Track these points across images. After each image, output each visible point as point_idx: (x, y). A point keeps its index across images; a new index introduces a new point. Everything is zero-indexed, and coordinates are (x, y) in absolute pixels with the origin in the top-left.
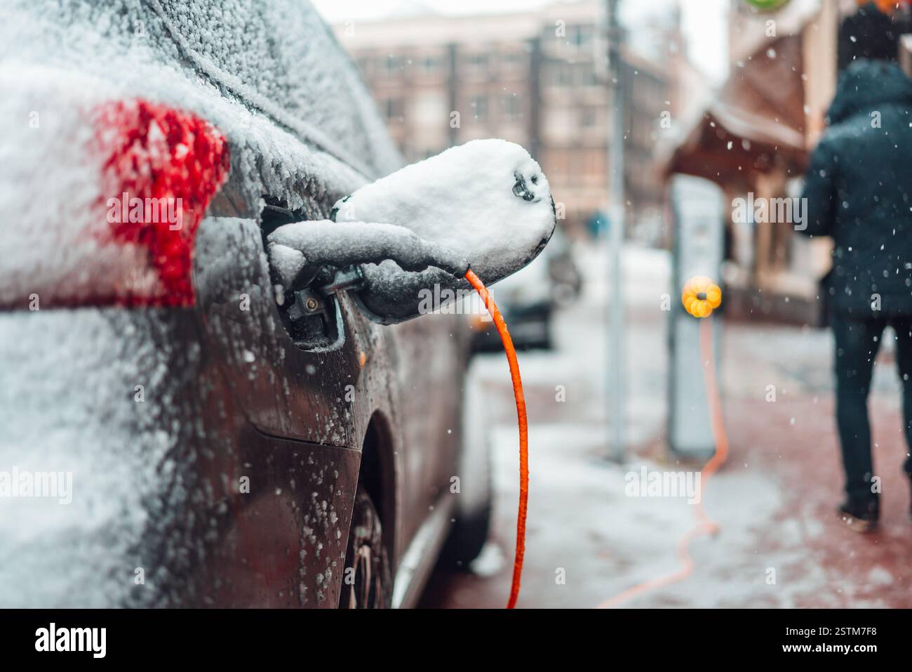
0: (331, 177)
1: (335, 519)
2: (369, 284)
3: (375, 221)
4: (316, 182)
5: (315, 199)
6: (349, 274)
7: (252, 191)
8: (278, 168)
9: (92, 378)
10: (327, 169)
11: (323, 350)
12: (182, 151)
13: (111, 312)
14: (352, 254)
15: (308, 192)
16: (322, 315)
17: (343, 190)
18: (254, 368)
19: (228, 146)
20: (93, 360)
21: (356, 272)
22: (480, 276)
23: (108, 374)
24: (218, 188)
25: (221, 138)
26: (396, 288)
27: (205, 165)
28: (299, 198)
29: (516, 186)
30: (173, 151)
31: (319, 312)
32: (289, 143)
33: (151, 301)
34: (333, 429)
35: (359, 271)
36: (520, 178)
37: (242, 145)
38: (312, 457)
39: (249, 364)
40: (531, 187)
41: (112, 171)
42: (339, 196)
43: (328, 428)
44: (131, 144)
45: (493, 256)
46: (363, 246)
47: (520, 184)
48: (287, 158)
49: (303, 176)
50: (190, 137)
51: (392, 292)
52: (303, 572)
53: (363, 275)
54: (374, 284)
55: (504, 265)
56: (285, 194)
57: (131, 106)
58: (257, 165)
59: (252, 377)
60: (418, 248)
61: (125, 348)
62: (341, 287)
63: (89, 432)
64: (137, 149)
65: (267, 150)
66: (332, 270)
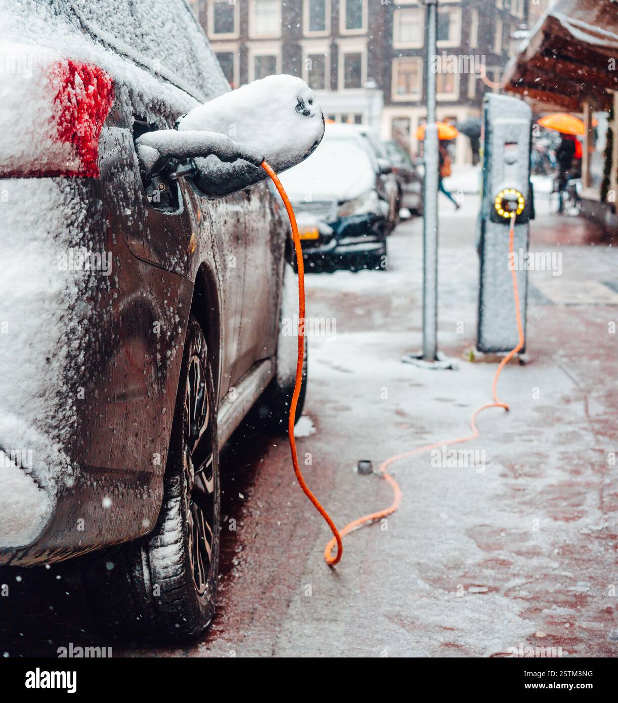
0: (174, 101)
1: (177, 319)
2: (200, 172)
3: (203, 130)
4: (164, 105)
5: (163, 116)
6: (186, 166)
7: (128, 112)
8: (141, 96)
9: (49, 215)
10: (171, 96)
11: (169, 213)
12: (92, 89)
13: (58, 179)
14: (189, 151)
15: (159, 111)
16: (168, 194)
17: (182, 110)
18: (131, 218)
19: (114, 83)
20: (50, 205)
21: (191, 165)
22: (273, 167)
23: (57, 213)
24: (109, 110)
25: (110, 80)
26: (218, 175)
27: (102, 97)
28: (154, 115)
29: (298, 106)
30: (87, 89)
31: (167, 192)
32: (147, 79)
33: (78, 174)
34: (176, 263)
35: (193, 164)
36: (301, 101)
37: (121, 83)
38: (164, 278)
39: (128, 216)
40: (308, 107)
41: (58, 101)
42: (179, 114)
43: (173, 263)
44: (67, 86)
45: (282, 153)
46: (196, 146)
47: (300, 105)
48: (147, 90)
49: (156, 101)
50: (95, 81)
51: (215, 177)
52: (158, 346)
53: (196, 166)
54: (203, 173)
55: (290, 159)
56: (145, 113)
57: (65, 64)
58: (129, 95)
59: (130, 224)
60: (231, 147)
61: (65, 199)
62: (181, 174)
63: (48, 243)
64: (69, 89)
65: (135, 85)
66: (175, 163)
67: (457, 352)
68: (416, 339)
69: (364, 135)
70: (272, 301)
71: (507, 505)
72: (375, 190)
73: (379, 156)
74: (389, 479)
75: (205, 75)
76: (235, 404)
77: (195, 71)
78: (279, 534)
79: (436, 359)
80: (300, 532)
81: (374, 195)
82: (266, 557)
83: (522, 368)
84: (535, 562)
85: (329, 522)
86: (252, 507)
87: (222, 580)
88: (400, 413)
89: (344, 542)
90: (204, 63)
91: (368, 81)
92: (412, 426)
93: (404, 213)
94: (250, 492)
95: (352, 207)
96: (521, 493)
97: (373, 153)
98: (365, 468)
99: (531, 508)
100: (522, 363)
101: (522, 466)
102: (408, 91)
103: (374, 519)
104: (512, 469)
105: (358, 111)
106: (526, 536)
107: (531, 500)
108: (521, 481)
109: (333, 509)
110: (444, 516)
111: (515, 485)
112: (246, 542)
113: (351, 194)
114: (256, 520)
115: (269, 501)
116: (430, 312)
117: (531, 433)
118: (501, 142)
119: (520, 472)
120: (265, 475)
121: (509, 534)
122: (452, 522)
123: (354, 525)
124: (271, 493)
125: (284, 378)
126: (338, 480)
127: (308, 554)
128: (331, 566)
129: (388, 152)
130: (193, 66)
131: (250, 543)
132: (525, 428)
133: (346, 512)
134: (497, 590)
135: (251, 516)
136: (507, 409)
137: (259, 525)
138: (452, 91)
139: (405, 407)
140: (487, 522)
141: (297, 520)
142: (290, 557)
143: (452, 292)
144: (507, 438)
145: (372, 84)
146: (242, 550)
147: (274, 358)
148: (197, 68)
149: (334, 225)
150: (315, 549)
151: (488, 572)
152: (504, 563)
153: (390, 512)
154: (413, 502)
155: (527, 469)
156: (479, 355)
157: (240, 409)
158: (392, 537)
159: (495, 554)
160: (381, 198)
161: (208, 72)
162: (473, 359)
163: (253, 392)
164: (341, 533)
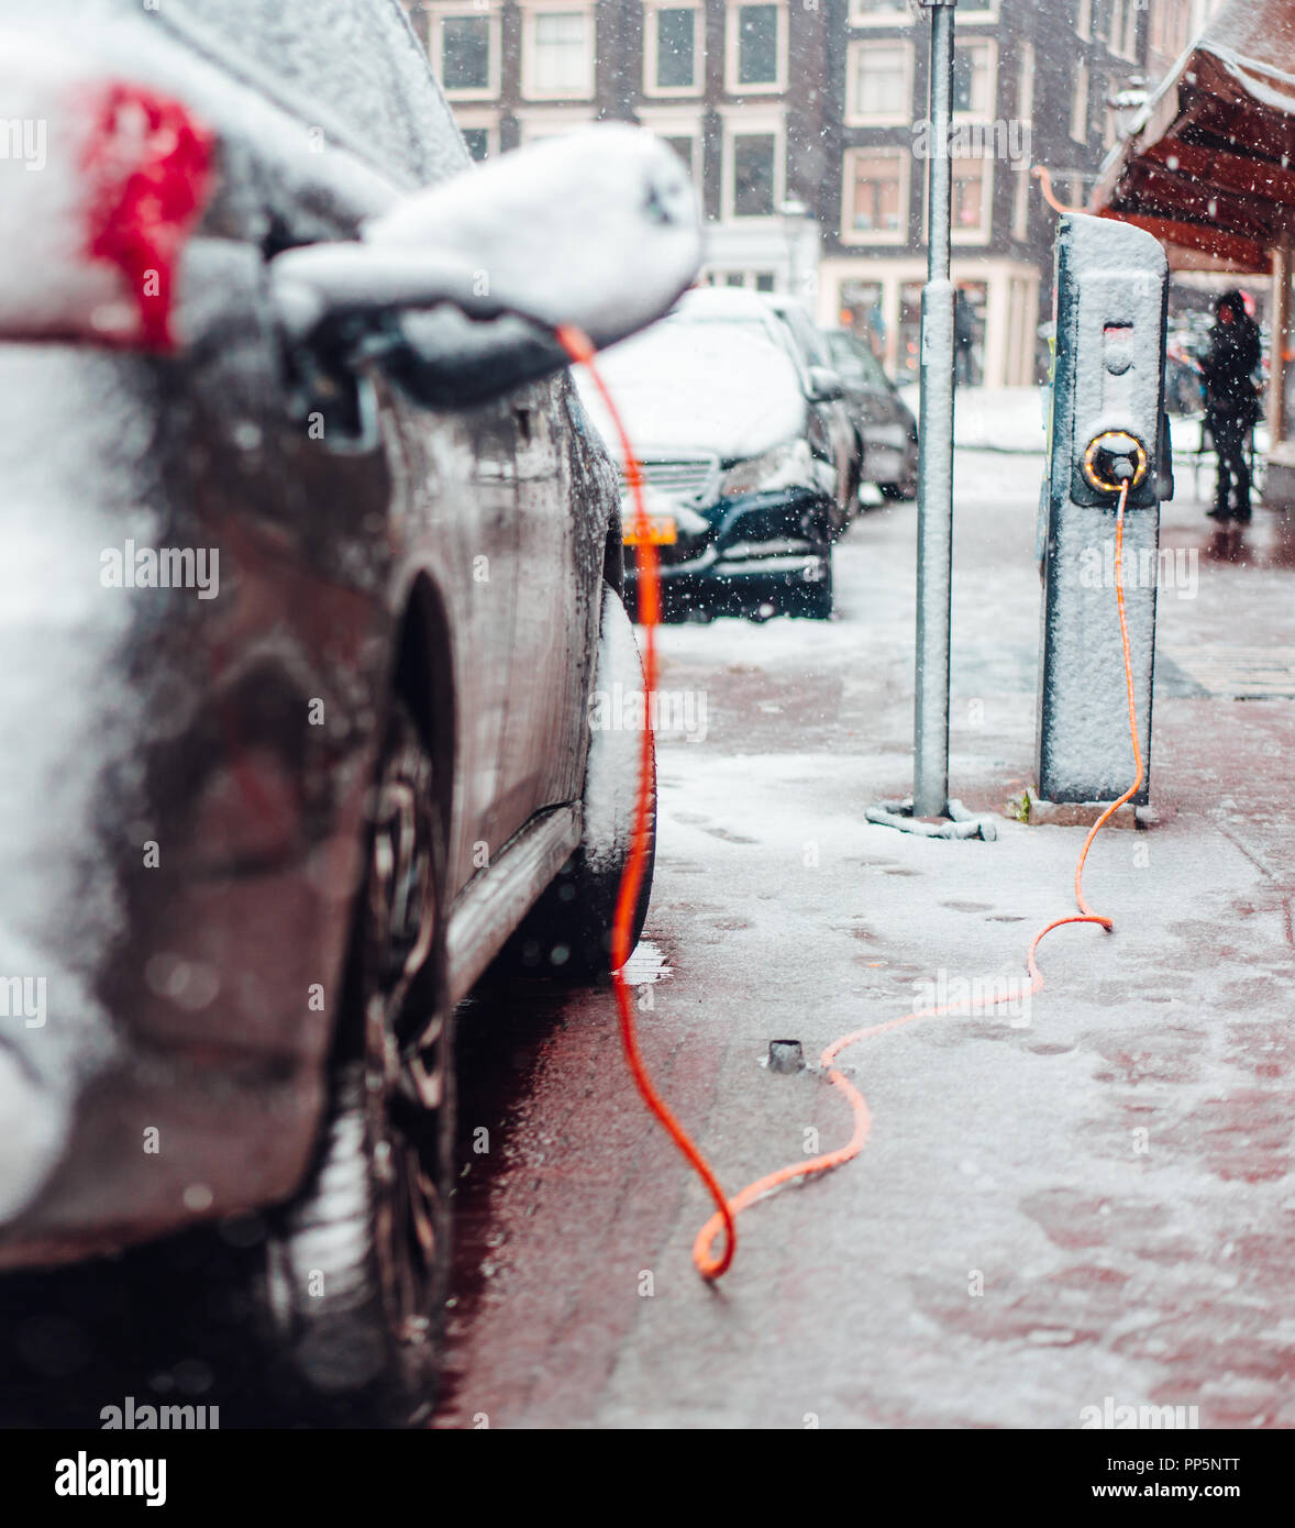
6: (382, 339)
7: (246, 205)
22: (588, 336)
29: (647, 202)
36: (654, 190)
40: (669, 203)
47: (653, 198)
62: (370, 360)
66: (357, 331)
67: (994, 799)
68: (900, 769)
69: (780, 314)
70: (576, 674)
71: (1113, 1144)
72: (805, 437)
73: (812, 360)
74: (841, 1082)
75: (428, 145)
76: (490, 905)
77: (404, 133)
78: (589, 1207)
79: (946, 814)
80: (636, 1202)
81: (802, 448)
82: (560, 1260)
83: (1141, 835)
84: (1180, 1274)
85: (707, 1178)
86: (526, 1146)
87: (456, 1311)
88: (863, 934)
89: (742, 1224)
90: (425, 119)
91: (787, 199)
92: (891, 965)
93: (869, 493)
94: (522, 1109)
95: (755, 472)
96: (1145, 1117)
97: (800, 358)
98: (787, 1056)
99: (1169, 1150)
100: (1140, 825)
101: (1147, 1055)
102: (878, 224)
103: (809, 1172)
104: (1123, 1062)
105: (764, 266)
106: (1157, 1214)
107: (1167, 1132)
108: (1145, 1090)
109: (713, 1149)
110: (968, 1167)
111: (1132, 1098)
112: (512, 1225)
113: (751, 445)
114: (537, 1174)
115: (566, 1130)
116: (933, 708)
117: (1164, 982)
118: (1098, 323)
119: (1140, 1068)
120: (556, 1071)
121: (1117, 1211)
122: (987, 1183)
123: (761, 1188)
124: (571, 1113)
125: (602, 851)
126: (725, 1084)
127: (655, 1253)
128: (709, 1279)
129: (834, 355)
130: (401, 121)
131: (522, 1228)
132: (1152, 971)
133: (743, 1157)
134: (1092, 1337)
135: (525, 1164)
136: (1108, 928)
137: (543, 1186)
138: (976, 225)
139: (876, 920)
140: (1069, 1181)
141: (631, 1176)
142: (615, 1260)
143: (979, 667)
144: (1110, 994)
145: (796, 207)
146: (505, 1242)
147: (578, 803)
148: (410, 127)
149: (714, 514)
150: (673, 1241)
151: (1076, 1297)
152: (1109, 1277)
153: (846, 1157)
154: (899, 1136)
155: (1157, 1063)
156: (1042, 806)
157: (501, 919)
158: (851, 1214)
159: (1087, 1255)
160: (818, 455)
161: (435, 141)
162: (1028, 815)
163: (530, 878)
164: (734, 1204)
